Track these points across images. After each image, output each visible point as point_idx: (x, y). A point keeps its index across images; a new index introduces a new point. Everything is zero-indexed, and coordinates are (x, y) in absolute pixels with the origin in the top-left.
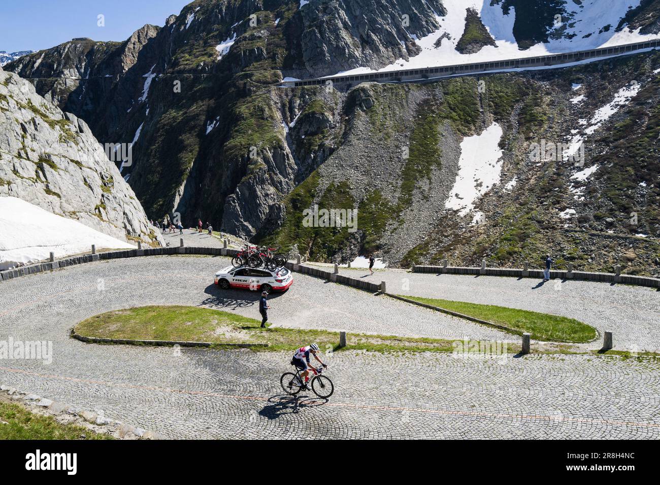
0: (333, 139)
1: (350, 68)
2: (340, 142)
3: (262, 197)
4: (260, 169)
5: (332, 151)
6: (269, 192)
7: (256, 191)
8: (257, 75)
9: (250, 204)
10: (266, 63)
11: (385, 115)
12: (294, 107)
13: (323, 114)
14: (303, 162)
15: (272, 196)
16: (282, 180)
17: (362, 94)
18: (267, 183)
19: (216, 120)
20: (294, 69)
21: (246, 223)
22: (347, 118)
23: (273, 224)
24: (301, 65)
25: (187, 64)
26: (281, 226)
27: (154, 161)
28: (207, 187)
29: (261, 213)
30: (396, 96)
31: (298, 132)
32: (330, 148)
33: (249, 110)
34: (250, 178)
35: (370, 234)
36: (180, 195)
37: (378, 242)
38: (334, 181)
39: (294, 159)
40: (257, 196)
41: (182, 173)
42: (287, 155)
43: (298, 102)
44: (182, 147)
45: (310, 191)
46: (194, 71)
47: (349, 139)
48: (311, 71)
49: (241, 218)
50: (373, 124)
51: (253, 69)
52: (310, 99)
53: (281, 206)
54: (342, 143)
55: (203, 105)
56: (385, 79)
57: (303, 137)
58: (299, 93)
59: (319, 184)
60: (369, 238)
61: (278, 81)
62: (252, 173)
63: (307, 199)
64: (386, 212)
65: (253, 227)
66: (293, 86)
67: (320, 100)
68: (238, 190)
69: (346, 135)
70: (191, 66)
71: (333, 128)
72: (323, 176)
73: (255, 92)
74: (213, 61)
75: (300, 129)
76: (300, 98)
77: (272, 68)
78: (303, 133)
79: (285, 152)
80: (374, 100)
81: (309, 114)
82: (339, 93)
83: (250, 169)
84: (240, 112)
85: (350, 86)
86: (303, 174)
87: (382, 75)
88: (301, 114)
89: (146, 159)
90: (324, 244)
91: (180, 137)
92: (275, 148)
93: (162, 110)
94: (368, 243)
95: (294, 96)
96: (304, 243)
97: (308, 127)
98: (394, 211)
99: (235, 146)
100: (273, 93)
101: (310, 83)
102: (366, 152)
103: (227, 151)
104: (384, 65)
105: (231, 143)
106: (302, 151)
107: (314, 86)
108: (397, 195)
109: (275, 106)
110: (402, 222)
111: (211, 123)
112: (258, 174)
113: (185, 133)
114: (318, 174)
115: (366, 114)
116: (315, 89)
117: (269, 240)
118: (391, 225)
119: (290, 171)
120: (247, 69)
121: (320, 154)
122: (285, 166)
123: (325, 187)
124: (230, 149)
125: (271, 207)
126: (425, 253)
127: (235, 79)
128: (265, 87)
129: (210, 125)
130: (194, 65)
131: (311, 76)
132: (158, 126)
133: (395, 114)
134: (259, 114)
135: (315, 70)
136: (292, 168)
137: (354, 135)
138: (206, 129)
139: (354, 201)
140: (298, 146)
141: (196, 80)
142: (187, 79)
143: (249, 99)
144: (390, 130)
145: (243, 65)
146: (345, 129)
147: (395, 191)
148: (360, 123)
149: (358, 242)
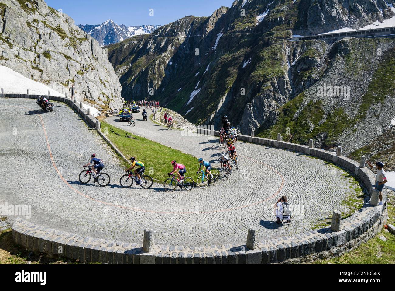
0: (318, 73)
1: (338, 28)
2: (322, 76)
3: (267, 106)
4: (268, 89)
5: (316, 81)
6: (272, 104)
7: (264, 102)
8: (277, 34)
9: (259, 109)
10: (283, 26)
11: (357, 60)
12: (296, 53)
13: (313, 58)
14: (296, 87)
15: (273, 106)
16: (281, 97)
17: (343, 45)
18: (271, 98)
19: (249, 60)
20: (300, 29)
21: (255, 121)
22: (330, 60)
23: (270, 123)
24: (306, 27)
25: (238, 28)
26: (275, 124)
27: (213, 82)
28: (238, 98)
29: (265, 115)
30: (368, 46)
31: (296, 68)
32: (315, 79)
33: (269, 54)
34: (262, 94)
35: (331, 136)
36: (222, 101)
37: (335, 141)
38: (313, 100)
39: (291, 85)
40: (264, 105)
41: (226, 89)
42: (287, 82)
43: (299, 50)
44: (228, 74)
45: (296, 105)
46: (242, 32)
47: (328, 74)
48: (311, 31)
49: (253, 117)
50: (347, 65)
51: (275, 30)
52: (307, 48)
53: (277, 112)
54: (323, 76)
55: (244, 51)
56: (362, 35)
57: (299, 71)
58: (301, 44)
59: (303, 101)
60: (329, 138)
61: (289, 37)
62: (263, 91)
63: (293, 110)
64: (345, 123)
65: (259, 123)
66: (298, 40)
67: (313, 49)
68: (253, 101)
69: (327, 71)
70: (241, 29)
71: (319, 66)
72: (306, 96)
73: (274, 43)
74: (253, 26)
75: (297, 66)
76: (301, 47)
77: (287, 29)
78: (299, 69)
79: (285, 80)
80: (351, 49)
81: (305, 57)
82: (327, 45)
83: (262, 89)
84: (263, 55)
85: (336, 40)
86: (295, 94)
87: (360, 32)
88: (300, 57)
89: (209, 81)
90: (299, 138)
91: (228, 69)
92: (280, 77)
93: (222, 54)
94: (328, 141)
95: (298, 46)
96: (286, 136)
97: (303, 65)
98: (351, 123)
99: (257, 75)
100: (285, 44)
101: (309, 38)
102: (338, 83)
103: (251, 78)
104: (364, 25)
105: (254, 73)
106: (297, 80)
107: (311, 40)
108: (355, 112)
109: (284, 52)
110: (355, 131)
111: (247, 62)
112: (267, 93)
113: (231, 67)
114: (304, 95)
115: (343, 59)
116: (312, 42)
117: (266, 132)
118: (347, 131)
119: (287, 92)
120: (272, 30)
121: (307, 82)
122: (284, 88)
123: (306, 103)
124: (253, 77)
125: (270, 113)
126: (367, 153)
127: (264, 36)
128: (280, 41)
129: (245, 63)
130: (242, 28)
131: (310, 34)
132: (218, 63)
133: (364, 59)
134: (274, 57)
135: (313, 30)
136: (288, 90)
137: (332, 71)
138: (243, 65)
139: (324, 114)
140: (295, 77)
141: (243, 37)
142: (237, 36)
143: (270, 48)
144: (359, 69)
145: (270, 28)
146: (327, 68)
147: (354, 110)
148: (338, 64)
149: (322, 140)
